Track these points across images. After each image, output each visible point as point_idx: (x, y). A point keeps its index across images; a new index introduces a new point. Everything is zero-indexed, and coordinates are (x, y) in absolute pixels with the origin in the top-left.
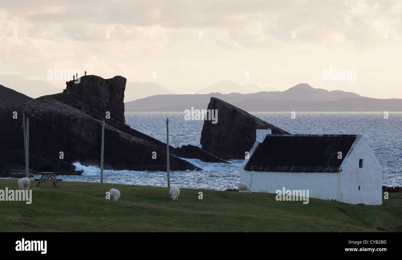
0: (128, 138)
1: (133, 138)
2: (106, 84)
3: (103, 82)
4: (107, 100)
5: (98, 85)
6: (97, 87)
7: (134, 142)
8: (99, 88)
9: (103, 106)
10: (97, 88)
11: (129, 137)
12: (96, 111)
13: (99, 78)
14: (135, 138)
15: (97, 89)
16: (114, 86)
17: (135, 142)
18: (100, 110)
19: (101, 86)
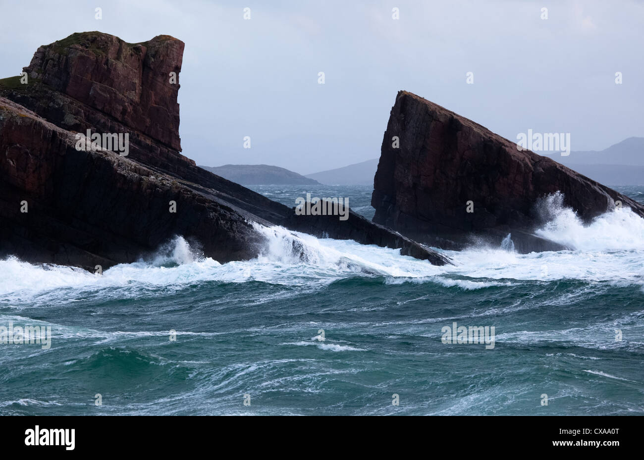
0: (137, 175)
1: (152, 177)
2: (132, 55)
3: (124, 50)
4: (135, 96)
5: (110, 56)
6: (108, 60)
7: (153, 186)
8: (112, 65)
9: (121, 108)
10: (107, 63)
11: (139, 174)
12: (102, 121)
13: (112, 41)
14: (157, 177)
15: (106, 67)
16: (153, 60)
17: (156, 186)
18: (116, 120)
19: (118, 58)
